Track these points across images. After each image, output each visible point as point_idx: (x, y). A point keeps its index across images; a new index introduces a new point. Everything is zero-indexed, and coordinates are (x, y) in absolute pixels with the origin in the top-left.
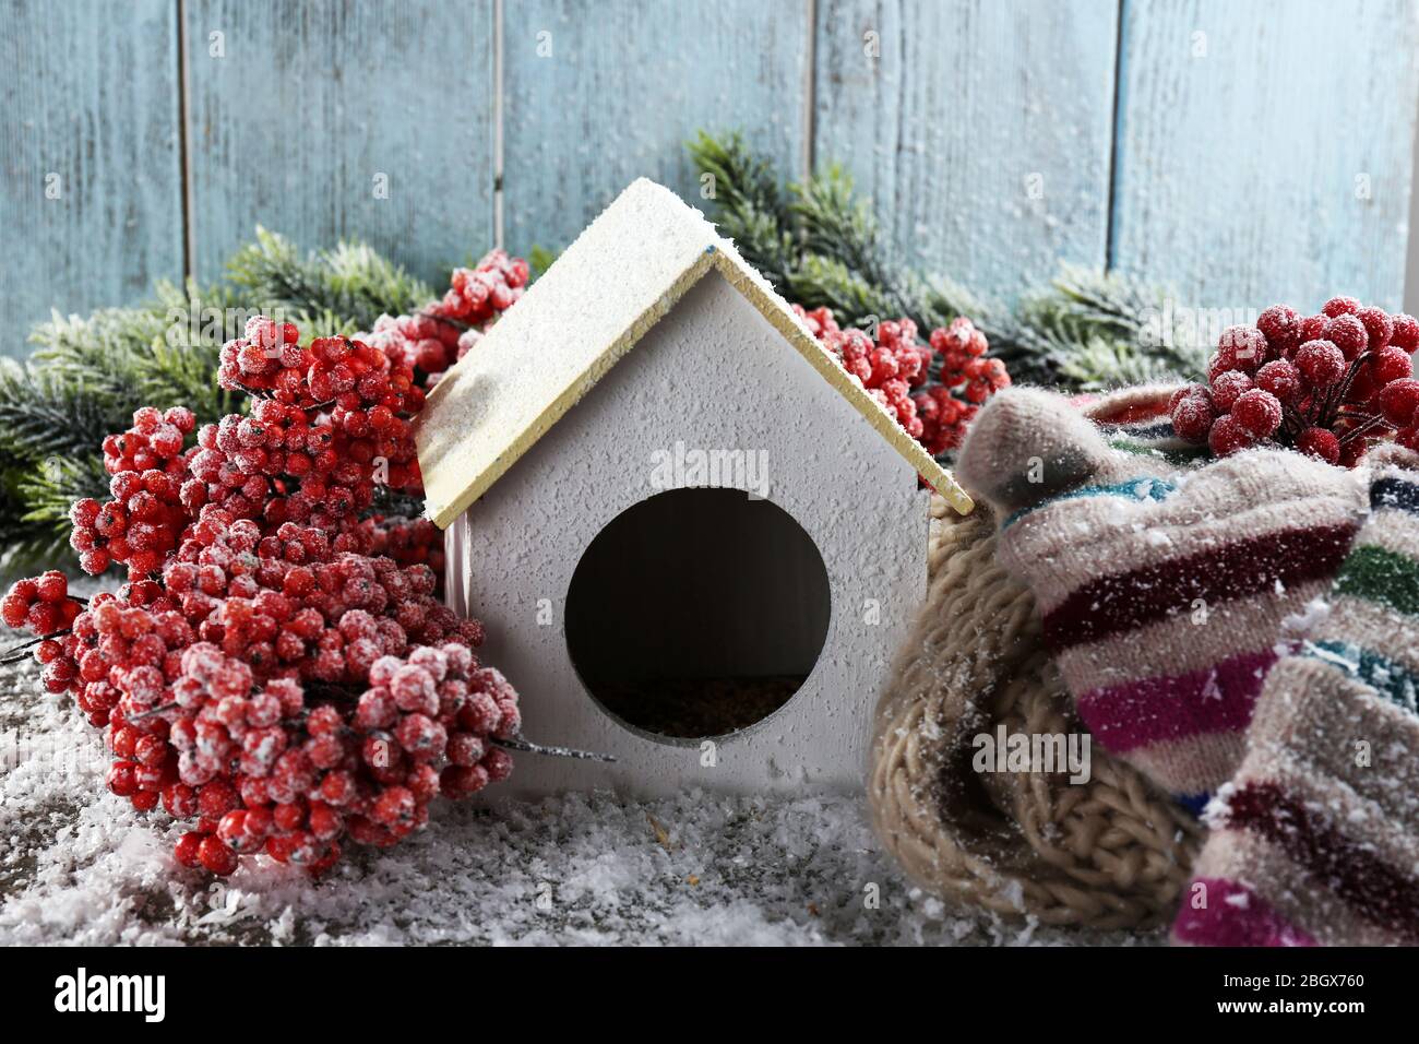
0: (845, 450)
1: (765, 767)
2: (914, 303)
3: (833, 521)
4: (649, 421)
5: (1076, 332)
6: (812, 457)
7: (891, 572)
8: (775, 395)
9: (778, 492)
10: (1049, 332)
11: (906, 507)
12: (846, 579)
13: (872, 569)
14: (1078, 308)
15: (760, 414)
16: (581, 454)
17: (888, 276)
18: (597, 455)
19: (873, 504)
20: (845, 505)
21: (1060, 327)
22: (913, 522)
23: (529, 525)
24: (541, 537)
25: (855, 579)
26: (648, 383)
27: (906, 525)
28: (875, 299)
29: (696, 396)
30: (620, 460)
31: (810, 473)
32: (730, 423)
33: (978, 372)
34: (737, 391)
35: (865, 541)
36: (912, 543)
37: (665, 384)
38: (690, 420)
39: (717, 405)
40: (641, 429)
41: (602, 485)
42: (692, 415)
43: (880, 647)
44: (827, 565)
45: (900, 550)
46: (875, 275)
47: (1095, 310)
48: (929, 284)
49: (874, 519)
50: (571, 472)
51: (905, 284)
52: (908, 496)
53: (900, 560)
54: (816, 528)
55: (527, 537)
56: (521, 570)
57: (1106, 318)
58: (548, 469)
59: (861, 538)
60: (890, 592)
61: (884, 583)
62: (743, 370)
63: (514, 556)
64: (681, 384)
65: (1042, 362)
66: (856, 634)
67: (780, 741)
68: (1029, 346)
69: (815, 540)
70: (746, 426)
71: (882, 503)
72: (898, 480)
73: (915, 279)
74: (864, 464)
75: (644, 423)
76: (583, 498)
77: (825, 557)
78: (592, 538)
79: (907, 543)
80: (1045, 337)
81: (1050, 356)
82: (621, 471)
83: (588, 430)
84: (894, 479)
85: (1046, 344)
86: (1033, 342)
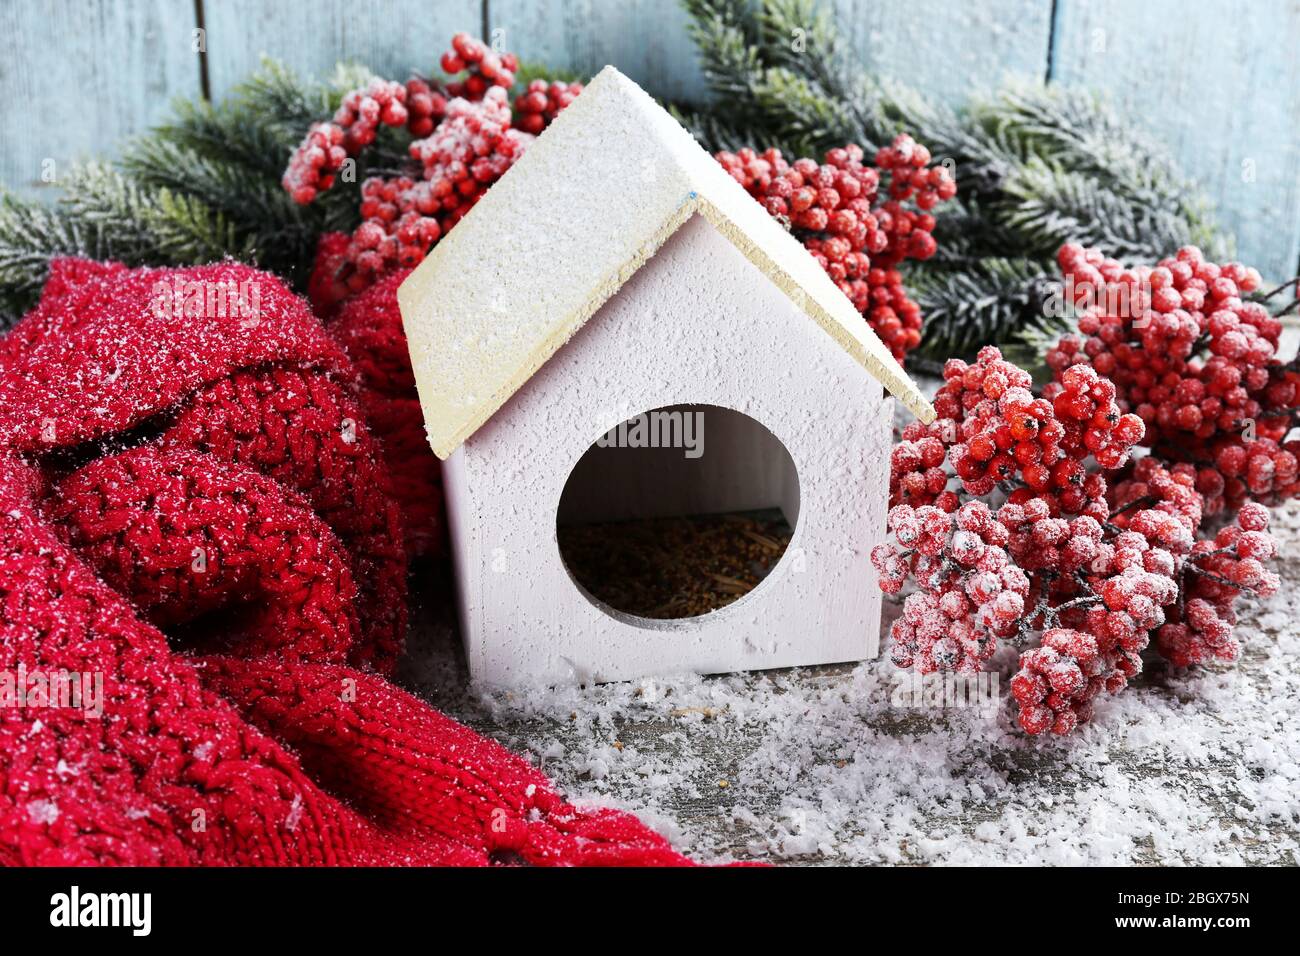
0: (817, 366)
1: (741, 644)
2: (868, 111)
3: (804, 430)
4: (633, 348)
5: (1016, 142)
6: (786, 374)
7: (857, 473)
8: (751, 320)
9: (754, 406)
10: (991, 142)
11: (872, 414)
12: (816, 480)
13: (839, 470)
14: (1019, 118)
15: (738, 337)
16: (570, 380)
17: (844, 86)
18: (584, 380)
19: (842, 414)
20: (816, 415)
21: (1002, 136)
22: (878, 428)
23: (522, 446)
24: (533, 456)
25: (824, 479)
26: (633, 315)
27: (871, 431)
28: (831, 109)
29: (678, 323)
30: (607, 383)
31: (783, 388)
32: (709, 348)
33: (925, 181)
34: (717, 317)
35: (833, 446)
36: (877, 445)
37: (648, 315)
38: (672, 346)
39: (698, 332)
40: (626, 356)
41: (590, 407)
42: (674, 341)
43: (846, 537)
44: (799, 470)
45: (865, 453)
46: (833, 85)
47: (1034, 121)
48: (883, 90)
49: (842, 427)
50: (562, 397)
51: (859, 92)
52: (874, 405)
53: (866, 460)
54: (788, 436)
55: (521, 456)
56: (515, 486)
57: (1045, 130)
58: (538, 395)
59: (830, 444)
60: (856, 489)
61: (851, 482)
62: (722, 299)
63: (509, 474)
64: (663, 314)
65: (983, 171)
66: (824, 527)
67: (754, 622)
68: (972, 154)
69: (787, 447)
70: (724, 349)
71: (850, 412)
72: (865, 391)
73: (870, 84)
74: (834, 379)
75: (630, 351)
76: (572, 421)
77: (797, 462)
78: (581, 455)
79: (872, 446)
80: (987, 146)
81: (992, 167)
82: (608, 394)
83: (575, 358)
84: (861, 390)
85: (988, 153)
86: (977, 150)
